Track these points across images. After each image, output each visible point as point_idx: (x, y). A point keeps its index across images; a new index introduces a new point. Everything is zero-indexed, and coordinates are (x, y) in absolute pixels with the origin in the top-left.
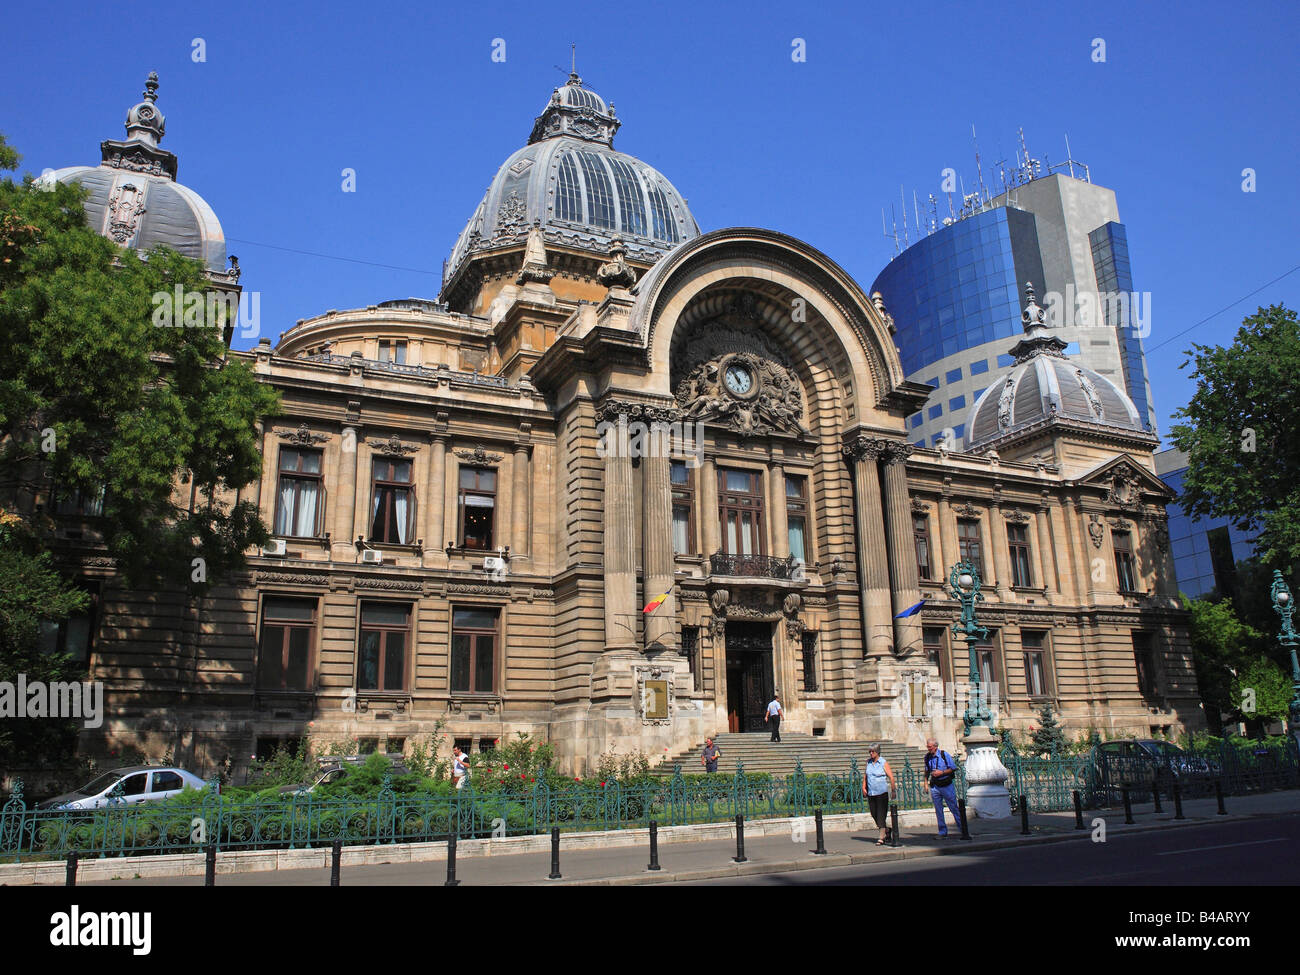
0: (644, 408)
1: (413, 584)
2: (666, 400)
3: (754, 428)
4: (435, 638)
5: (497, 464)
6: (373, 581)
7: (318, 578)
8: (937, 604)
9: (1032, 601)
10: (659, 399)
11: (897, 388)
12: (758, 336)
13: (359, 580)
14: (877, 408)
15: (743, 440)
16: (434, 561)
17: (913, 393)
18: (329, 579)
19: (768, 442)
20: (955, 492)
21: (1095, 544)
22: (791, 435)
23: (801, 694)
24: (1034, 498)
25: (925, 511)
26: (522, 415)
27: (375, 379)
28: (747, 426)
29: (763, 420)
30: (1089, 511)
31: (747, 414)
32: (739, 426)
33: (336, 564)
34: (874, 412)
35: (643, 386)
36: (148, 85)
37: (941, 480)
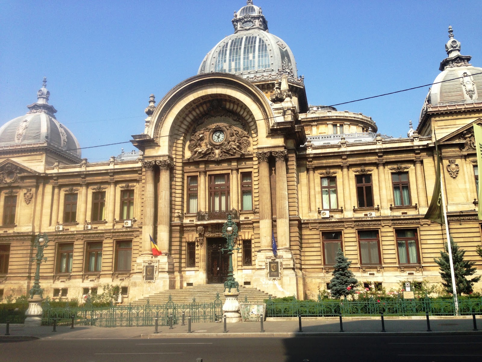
0: (155, 162)
1: (101, 235)
2: (166, 156)
3: (221, 156)
4: (108, 253)
5: (134, 188)
6: (89, 235)
7: (72, 236)
8: (333, 220)
9: (406, 213)
10: (163, 156)
11: (272, 127)
12: (228, 116)
13: (84, 236)
14: (267, 137)
15: (218, 162)
16: (108, 226)
17: (282, 127)
18: (75, 236)
19: (229, 161)
20: (350, 163)
21: (451, 176)
22: (237, 156)
23: (240, 268)
24: (411, 156)
25: (334, 175)
26: (137, 169)
27: (90, 166)
28: (217, 156)
29: (225, 152)
30: (447, 158)
31: (217, 152)
32: (214, 157)
33: (77, 231)
34: (266, 139)
35: (157, 153)
36: (44, 81)
37: (341, 158)
